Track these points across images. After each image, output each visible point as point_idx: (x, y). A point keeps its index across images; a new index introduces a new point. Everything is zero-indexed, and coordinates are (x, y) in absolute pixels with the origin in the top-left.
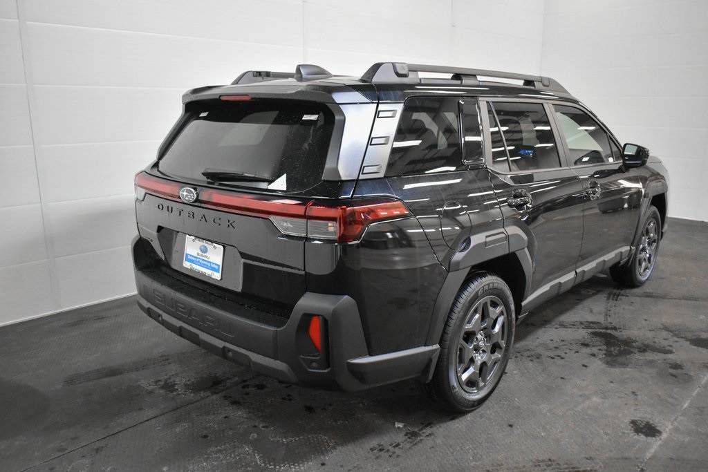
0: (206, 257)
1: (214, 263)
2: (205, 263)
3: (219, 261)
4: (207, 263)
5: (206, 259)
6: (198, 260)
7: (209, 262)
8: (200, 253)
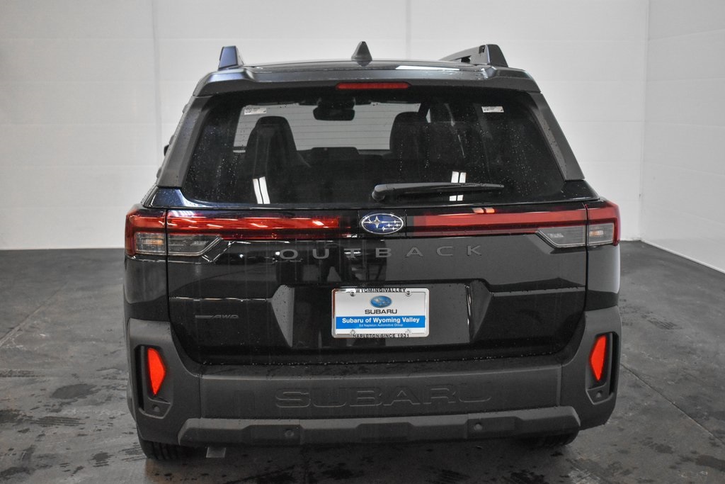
0: (391, 311)
1: (408, 317)
2: (384, 320)
3: (425, 312)
4: (393, 320)
5: (389, 314)
6: (367, 321)
7: (397, 317)
8: (373, 309)
